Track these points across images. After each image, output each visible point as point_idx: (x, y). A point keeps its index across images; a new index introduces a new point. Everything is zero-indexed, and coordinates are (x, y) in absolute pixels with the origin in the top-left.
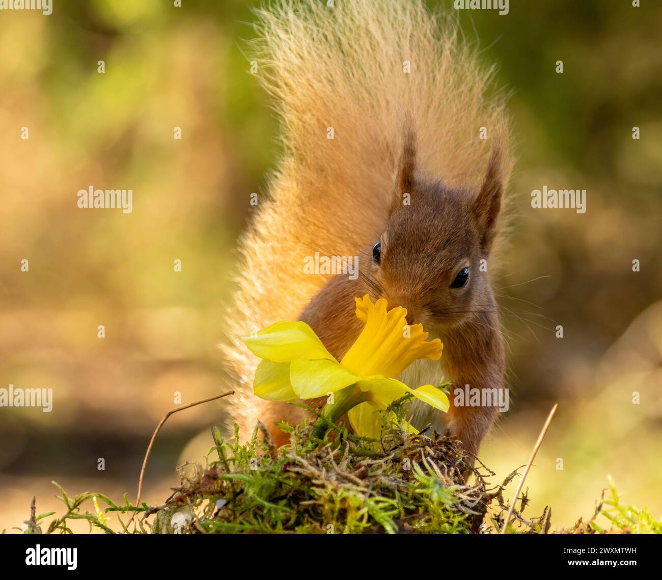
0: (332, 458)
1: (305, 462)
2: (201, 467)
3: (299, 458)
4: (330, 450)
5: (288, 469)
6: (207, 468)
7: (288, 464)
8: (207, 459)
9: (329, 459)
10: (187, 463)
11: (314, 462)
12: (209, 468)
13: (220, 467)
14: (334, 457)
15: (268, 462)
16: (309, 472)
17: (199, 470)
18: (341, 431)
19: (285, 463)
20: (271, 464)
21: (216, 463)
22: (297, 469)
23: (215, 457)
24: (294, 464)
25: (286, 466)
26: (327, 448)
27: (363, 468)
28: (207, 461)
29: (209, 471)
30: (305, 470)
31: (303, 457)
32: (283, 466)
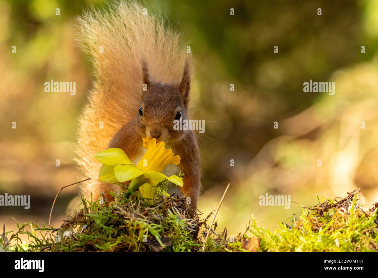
0: (133, 207)
1: (121, 209)
2: (76, 211)
3: (118, 207)
4: (132, 204)
5: (114, 212)
6: (79, 211)
7: (114, 210)
8: (79, 208)
9: (132, 208)
10: (70, 210)
11: (125, 209)
12: (80, 212)
13: (84, 211)
14: (133, 206)
15: (105, 209)
16: (123, 213)
17: (75, 212)
18: (137, 195)
19: (113, 209)
20: (106, 210)
21: (83, 209)
22: (117, 212)
23: (83, 207)
24: (116, 210)
25: (113, 211)
26: (130, 203)
27: (146, 211)
28: (79, 209)
29: (80, 213)
30: (121, 212)
31: (120, 207)
32: (112, 210)
